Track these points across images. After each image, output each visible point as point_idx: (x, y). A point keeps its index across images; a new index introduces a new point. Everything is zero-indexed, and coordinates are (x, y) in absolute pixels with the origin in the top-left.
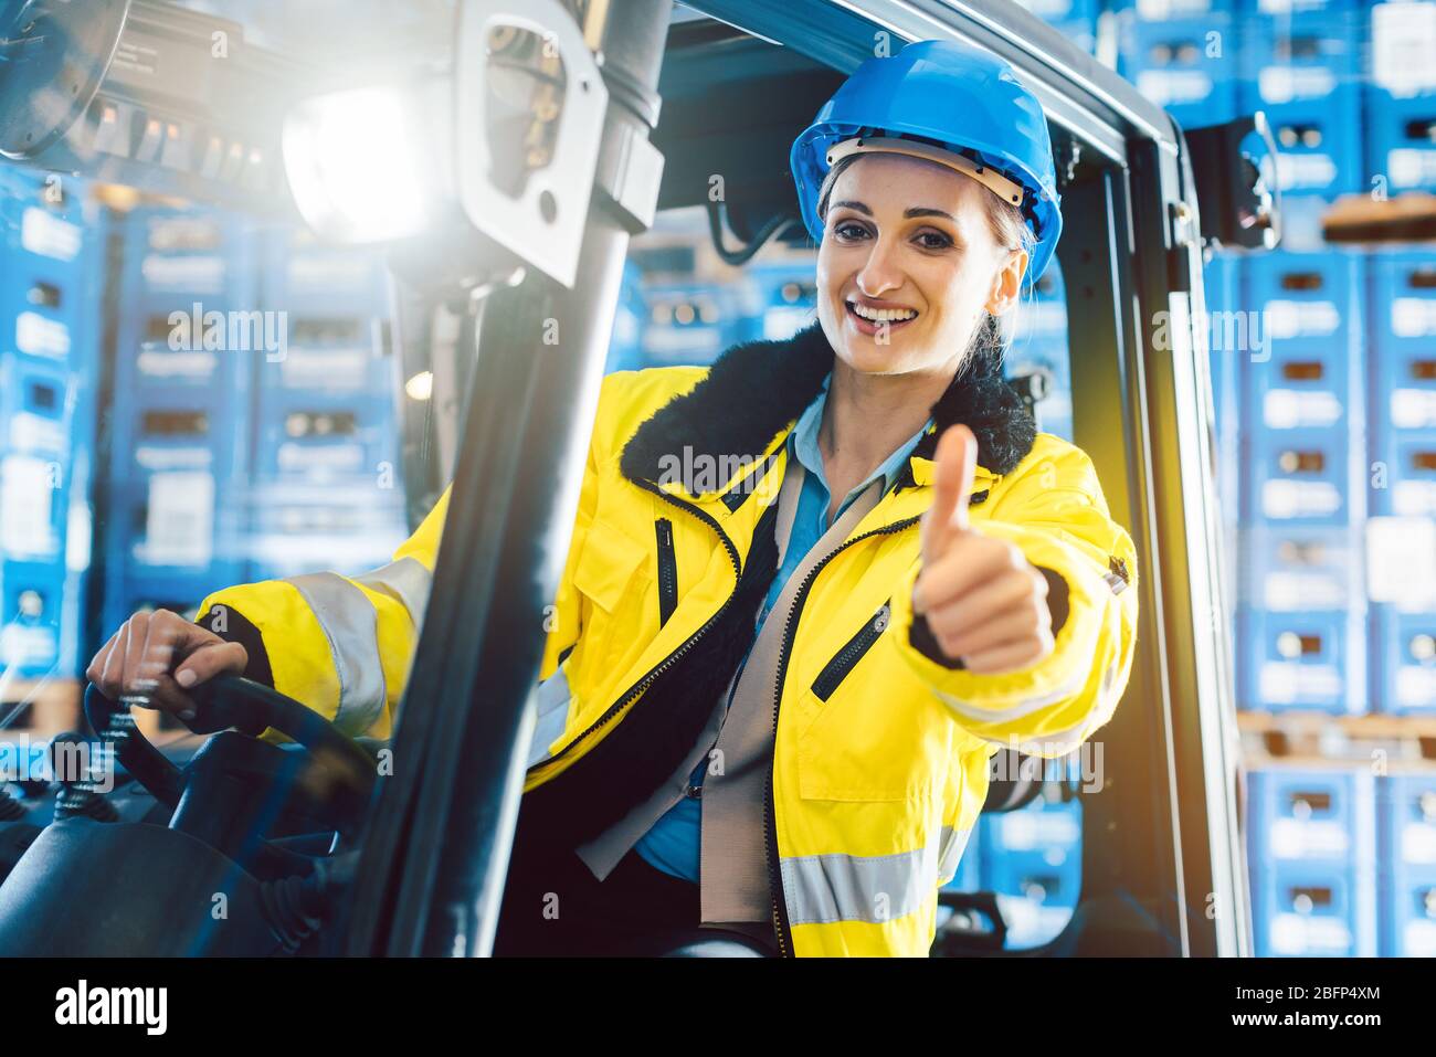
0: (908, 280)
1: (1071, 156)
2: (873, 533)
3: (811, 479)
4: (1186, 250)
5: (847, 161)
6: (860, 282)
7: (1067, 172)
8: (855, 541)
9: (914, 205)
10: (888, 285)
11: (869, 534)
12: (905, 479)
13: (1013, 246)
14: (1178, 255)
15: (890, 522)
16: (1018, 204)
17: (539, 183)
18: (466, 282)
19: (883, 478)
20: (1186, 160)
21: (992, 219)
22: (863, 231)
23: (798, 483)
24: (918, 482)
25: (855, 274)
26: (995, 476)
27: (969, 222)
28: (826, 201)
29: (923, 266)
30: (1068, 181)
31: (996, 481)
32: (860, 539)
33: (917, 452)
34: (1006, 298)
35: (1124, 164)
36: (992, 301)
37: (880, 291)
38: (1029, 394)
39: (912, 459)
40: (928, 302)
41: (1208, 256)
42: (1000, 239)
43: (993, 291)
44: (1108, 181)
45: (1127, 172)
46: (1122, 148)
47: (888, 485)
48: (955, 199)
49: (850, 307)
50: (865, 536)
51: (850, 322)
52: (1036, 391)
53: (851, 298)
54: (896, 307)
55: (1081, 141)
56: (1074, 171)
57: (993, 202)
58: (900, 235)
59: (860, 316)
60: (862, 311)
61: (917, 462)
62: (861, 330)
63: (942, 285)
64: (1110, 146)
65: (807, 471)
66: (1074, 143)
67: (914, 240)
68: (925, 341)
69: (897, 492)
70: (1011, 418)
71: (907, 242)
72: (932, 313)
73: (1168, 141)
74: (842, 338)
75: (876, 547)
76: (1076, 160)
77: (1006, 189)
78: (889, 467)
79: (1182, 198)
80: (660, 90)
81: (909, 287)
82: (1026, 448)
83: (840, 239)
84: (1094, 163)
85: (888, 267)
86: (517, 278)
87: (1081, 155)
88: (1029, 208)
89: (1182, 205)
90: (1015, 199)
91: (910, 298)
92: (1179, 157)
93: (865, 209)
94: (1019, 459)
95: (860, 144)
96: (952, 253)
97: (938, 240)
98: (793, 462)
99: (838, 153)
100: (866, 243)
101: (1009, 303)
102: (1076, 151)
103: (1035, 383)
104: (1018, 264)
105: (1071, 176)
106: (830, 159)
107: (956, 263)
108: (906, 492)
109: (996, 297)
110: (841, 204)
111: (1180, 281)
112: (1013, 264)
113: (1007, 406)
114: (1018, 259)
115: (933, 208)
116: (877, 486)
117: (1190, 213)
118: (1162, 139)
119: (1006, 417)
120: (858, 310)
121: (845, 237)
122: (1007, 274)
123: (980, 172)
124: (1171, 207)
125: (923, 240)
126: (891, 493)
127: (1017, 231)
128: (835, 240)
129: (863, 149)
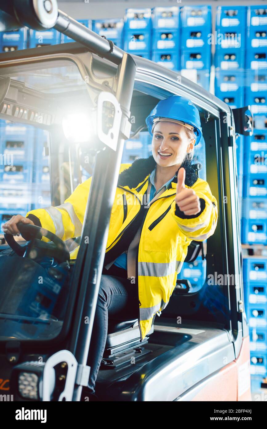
0: (170, 147)
1: (208, 116)
2: (163, 197)
3: (153, 186)
4: (232, 137)
5: (158, 122)
6: (160, 148)
7: (207, 120)
8: (159, 199)
9: (171, 132)
10: (166, 149)
11: (162, 198)
12: (170, 187)
13: (192, 139)
14: (230, 139)
15: (167, 195)
16: (193, 130)
17: (111, 131)
18: (96, 150)
19: (165, 186)
20: (233, 116)
21: (187, 134)
22: (161, 137)
23: (150, 187)
24: (173, 187)
25: (160, 146)
26: (188, 187)
27: (182, 135)
28: (153, 130)
29: (173, 145)
30: (207, 122)
31: (189, 188)
32: (160, 198)
33: (173, 181)
34: (191, 149)
35: (219, 118)
36: (188, 151)
37: (164, 150)
38: (197, 168)
39: (172, 183)
40: (174, 152)
41: (237, 137)
42: (189, 137)
43: (188, 148)
44: (215, 121)
45: (220, 120)
46: (219, 114)
47: (166, 188)
48: (179, 130)
49: (159, 153)
50: (161, 198)
51: (159, 156)
52: (198, 168)
53: (159, 151)
54: (168, 153)
55: (210, 113)
56: (208, 120)
57: (187, 130)
58: (168, 138)
59: (161, 155)
60: (161, 154)
61: (173, 183)
62: (161, 158)
63: (177, 148)
64: (216, 114)
65: (152, 184)
66: (208, 114)
67: (171, 139)
68: (174, 159)
69: (168, 189)
70: (192, 175)
71: (169, 139)
72: (175, 154)
73: (229, 113)
74: (157, 159)
75: (164, 200)
76: (209, 117)
77: (190, 127)
78: (167, 184)
79: (232, 125)
80: (130, 110)
81: (170, 148)
82: (195, 181)
83: (156, 139)
84: (213, 118)
85: (166, 145)
86: (104, 149)
87: (210, 116)
88: (196, 130)
89: (232, 127)
90: (192, 129)
91: (170, 151)
92: (231, 116)
93: (161, 133)
94: (194, 183)
95: (160, 119)
96: (179, 141)
97: (176, 139)
98: (149, 183)
99: (155, 120)
100: (162, 139)
101: (191, 150)
102: (209, 115)
103: (198, 165)
104: (193, 142)
105: (208, 121)
106: (154, 121)
107: (180, 144)
108: (170, 189)
109: (189, 149)
110: (156, 132)
111: (231, 144)
112: (192, 142)
113: (192, 172)
114: (193, 141)
115: (175, 132)
116: (164, 189)
117: (233, 128)
118: (228, 112)
119: (191, 175)
120: (160, 153)
121: (157, 138)
122: (191, 144)
123: (184, 124)
124: (229, 127)
125: (173, 139)
126: (167, 190)
127: (193, 136)
128: (155, 139)
129: (160, 120)
